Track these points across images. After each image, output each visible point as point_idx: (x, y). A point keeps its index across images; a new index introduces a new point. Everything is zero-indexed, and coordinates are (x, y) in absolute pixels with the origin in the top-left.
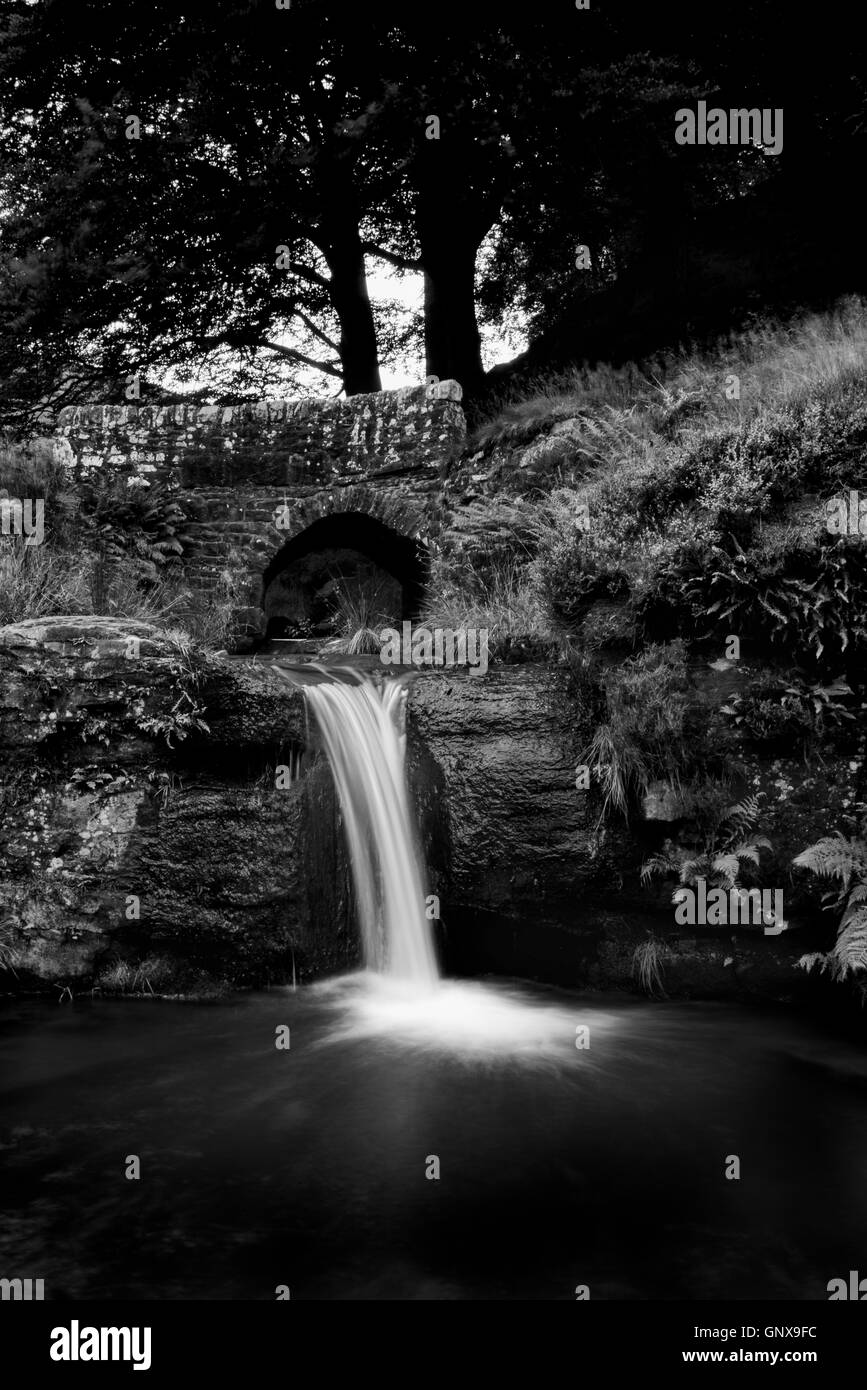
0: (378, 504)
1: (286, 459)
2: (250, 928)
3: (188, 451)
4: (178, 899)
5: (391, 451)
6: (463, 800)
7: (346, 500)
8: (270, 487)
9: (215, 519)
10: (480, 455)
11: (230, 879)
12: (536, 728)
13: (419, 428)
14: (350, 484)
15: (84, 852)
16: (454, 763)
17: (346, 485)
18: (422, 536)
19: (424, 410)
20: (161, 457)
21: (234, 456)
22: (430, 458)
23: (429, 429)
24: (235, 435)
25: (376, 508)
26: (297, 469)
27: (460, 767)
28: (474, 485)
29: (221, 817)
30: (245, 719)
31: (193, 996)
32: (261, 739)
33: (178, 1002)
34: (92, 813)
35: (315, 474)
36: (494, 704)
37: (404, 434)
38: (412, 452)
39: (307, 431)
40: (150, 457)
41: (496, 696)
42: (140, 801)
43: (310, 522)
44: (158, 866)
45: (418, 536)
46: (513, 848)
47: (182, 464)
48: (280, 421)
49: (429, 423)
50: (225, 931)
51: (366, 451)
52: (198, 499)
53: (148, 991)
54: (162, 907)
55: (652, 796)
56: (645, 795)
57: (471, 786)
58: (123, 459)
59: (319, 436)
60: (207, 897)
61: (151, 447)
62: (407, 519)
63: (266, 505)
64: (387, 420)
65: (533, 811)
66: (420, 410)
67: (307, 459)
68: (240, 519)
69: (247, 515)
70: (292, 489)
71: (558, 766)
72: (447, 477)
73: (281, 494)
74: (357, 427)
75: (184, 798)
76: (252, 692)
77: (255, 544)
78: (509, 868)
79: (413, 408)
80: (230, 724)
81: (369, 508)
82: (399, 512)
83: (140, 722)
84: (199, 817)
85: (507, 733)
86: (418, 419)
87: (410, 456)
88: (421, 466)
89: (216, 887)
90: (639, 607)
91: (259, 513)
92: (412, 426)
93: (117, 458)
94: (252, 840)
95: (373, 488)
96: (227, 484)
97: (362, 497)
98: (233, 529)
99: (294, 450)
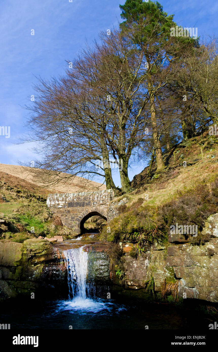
0: (99, 210)
1: (84, 202)
3: (69, 201)
5: (101, 201)
7: (94, 209)
8: (82, 207)
9: (73, 213)
10: (113, 203)
13: (105, 197)
15: (34, 276)
17: (94, 207)
19: (106, 194)
20: (64, 202)
21: (76, 202)
22: (107, 202)
23: (107, 197)
24: (76, 198)
26: (86, 204)
28: (112, 208)
34: (35, 270)
35: (89, 204)
37: (103, 198)
38: (104, 201)
39: (88, 198)
40: (62, 202)
42: (43, 268)
45: (105, 216)
47: (68, 203)
48: (84, 196)
51: (97, 201)
52: (70, 209)
59: (90, 198)
61: (63, 200)
62: (103, 213)
64: (100, 196)
67: (88, 202)
69: (78, 212)
70: (85, 207)
73: (83, 208)
74: (96, 197)
77: (79, 217)
79: (104, 194)
88: (106, 204)
93: (57, 203)
95: (98, 207)
96: (75, 207)
97: (97, 209)
98: (76, 214)
99: (86, 201)
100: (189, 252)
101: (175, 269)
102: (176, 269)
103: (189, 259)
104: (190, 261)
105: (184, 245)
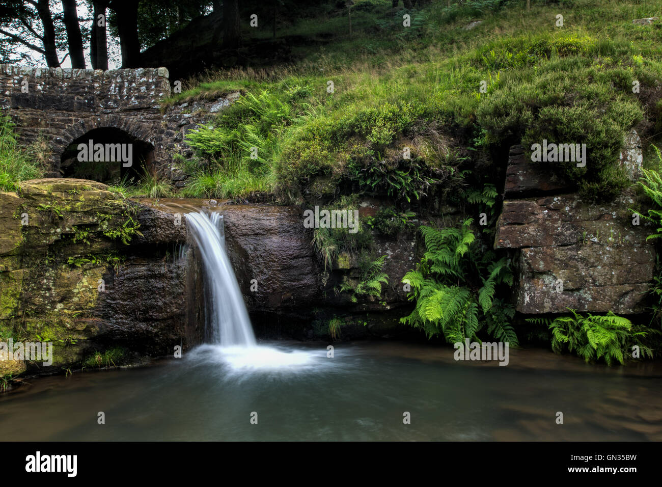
0: (126, 124)
1: (73, 98)
2: (162, 329)
3: (14, 89)
4: (126, 319)
5: (133, 99)
6: (259, 264)
7: (108, 121)
8: (64, 112)
9: (32, 126)
10: (185, 105)
11: (152, 307)
12: (288, 232)
13: (148, 89)
14: (110, 113)
15: (76, 299)
16: (252, 248)
17: (108, 114)
18: (151, 141)
19: (151, 81)
21: (43, 94)
22: (155, 103)
23: (153, 90)
24: (43, 83)
25: (125, 126)
26: (80, 103)
27: (255, 249)
28: (185, 119)
29: (146, 277)
30: (158, 230)
31: (136, 365)
32: (167, 240)
33: (128, 368)
34: (79, 279)
35: (90, 106)
36: (268, 222)
37: (140, 91)
38: (145, 100)
39: (84, 85)
41: (268, 218)
42: (103, 272)
43: (87, 131)
44: (115, 304)
45: (149, 141)
46: (283, 283)
47: (11, 95)
48: (69, 78)
49: (153, 87)
50: (150, 332)
51: (119, 98)
52: (21, 115)
53: (112, 365)
54: (118, 323)
55: (341, 259)
56: (338, 258)
57: (262, 258)
59: (92, 88)
60: (141, 316)
62: (142, 132)
63: (61, 121)
64: (130, 84)
65: (290, 267)
66: (148, 81)
67: (86, 98)
68: (47, 127)
69: (51, 125)
70: (77, 114)
71: (300, 248)
72: (165, 114)
73: (71, 115)
74: (113, 85)
75: (126, 269)
76: (162, 217)
77: (56, 140)
78: (281, 292)
79: (144, 79)
80: (152, 233)
81: (121, 125)
82: (138, 129)
83: (105, 232)
84: (136, 278)
85: (275, 234)
86: (148, 85)
87: (144, 102)
88: (149, 107)
89: (145, 312)
90: (336, 180)
91: (58, 124)
92: (144, 87)
94: (164, 287)
95: (123, 116)
96: (39, 108)
97: (117, 120)
98: (42, 132)
99: (78, 94)
100: (570, 214)
101: (529, 253)
102: (532, 254)
103: (569, 230)
104: (572, 233)
105: (555, 199)
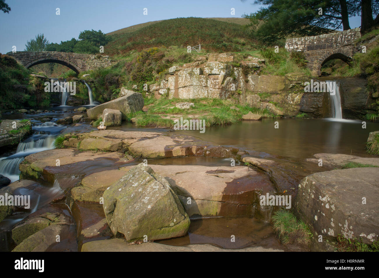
0: (343, 51)
2: (316, 111)
3: (308, 45)
5: (346, 42)
7: (337, 51)
8: (323, 50)
9: (312, 56)
13: (351, 37)
14: (338, 48)
15: (295, 101)
18: (351, 56)
19: (352, 34)
20: (303, 46)
21: (316, 45)
22: (353, 42)
23: (353, 37)
24: (317, 41)
26: (328, 46)
34: (296, 96)
35: (331, 47)
37: (348, 38)
38: (350, 42)
40: (301, 46)
43: (330, 55)
45: (350, 57)
47: (307, 47)
48: (325, 38)
51: (341, 42)
52: (310, 53)
53: (302, 118)
54: (304, 108)
58: (297, 47)
59: (332, 40)
61: (302, 45)
63: (322, 53)
64: (345, 36)
67: (330, 44)
69: (318, 55)
70: (327, 50)
73: (324, 51)
74: (339, 38)
77: (320, 60)
79: (350, 33)
82: (347, 53)
88: (351, 44)
91: (320, 54)
93: (296, 47)
95: (342, 48)
96: (315, 49)
97: (340, 50)
98: (316, 57)
99: (327, 43)
